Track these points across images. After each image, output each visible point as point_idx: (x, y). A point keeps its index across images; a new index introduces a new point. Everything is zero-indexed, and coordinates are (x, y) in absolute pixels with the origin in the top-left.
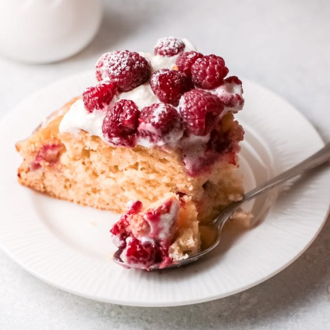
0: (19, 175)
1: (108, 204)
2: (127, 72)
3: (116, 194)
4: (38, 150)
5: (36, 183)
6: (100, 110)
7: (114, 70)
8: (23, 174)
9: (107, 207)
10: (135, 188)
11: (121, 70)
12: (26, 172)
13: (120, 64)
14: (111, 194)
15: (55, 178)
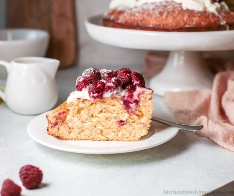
0: (48, 130)
1: (88, 137)
2: (93, 74)
3: (92, 130)
4: (56, 116)
5: (55, 133)
6: (85, 88)
7: (88, 75)
8: (50, 129)
9: (88, 138)
10: (101, 124)
11: (91, 74)
12: (51, 129)
13: (90, 72)
14: (90, 130)
15: (64, 129)
